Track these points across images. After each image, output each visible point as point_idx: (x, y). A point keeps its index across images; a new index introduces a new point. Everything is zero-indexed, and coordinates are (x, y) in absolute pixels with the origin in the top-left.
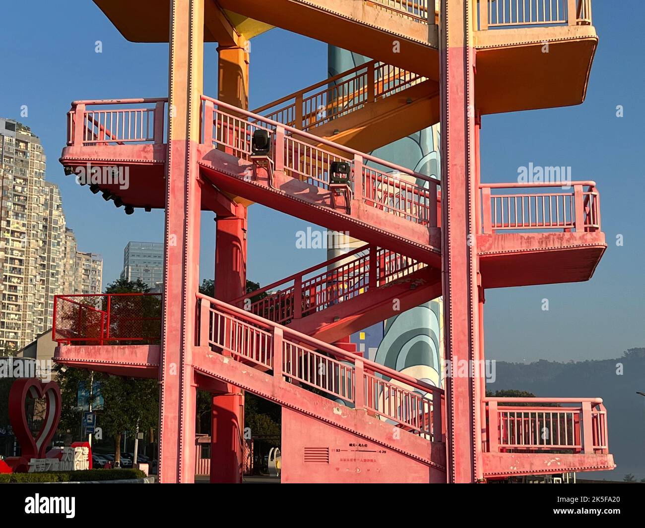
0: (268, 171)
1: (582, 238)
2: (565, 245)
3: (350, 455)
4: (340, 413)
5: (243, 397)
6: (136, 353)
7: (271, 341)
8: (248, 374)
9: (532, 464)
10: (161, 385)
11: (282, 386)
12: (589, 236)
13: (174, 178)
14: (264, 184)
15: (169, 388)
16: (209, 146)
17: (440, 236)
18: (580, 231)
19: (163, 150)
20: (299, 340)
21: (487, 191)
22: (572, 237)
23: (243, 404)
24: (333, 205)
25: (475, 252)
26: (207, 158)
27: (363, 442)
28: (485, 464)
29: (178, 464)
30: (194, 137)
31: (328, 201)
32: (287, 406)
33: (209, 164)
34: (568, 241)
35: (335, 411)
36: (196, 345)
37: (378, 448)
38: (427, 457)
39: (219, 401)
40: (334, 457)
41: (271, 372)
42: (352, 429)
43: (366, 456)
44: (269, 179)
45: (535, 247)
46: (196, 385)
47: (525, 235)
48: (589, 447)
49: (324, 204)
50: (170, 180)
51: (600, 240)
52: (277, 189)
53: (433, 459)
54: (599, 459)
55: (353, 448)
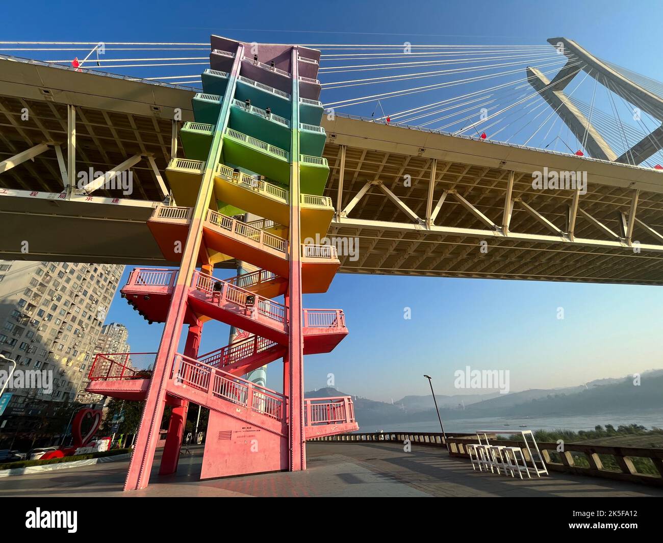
0: (219, 300)
1: (340, 329)
2: (335, 332)
3: (243, 434)
4: (239, 411)
5: (188, 408)
6: (135, 384)
7: (209, 375)
8: (195, 393)
9: (326, 430)
10: (146, 401)
11: (212, 398)
12: (343, 329)
13: (175, 300)
14: (216, 305)
15: (150, 402)
16: (194, 288)
17: (288, 329)
18: (339, 327)
19: (173, 289)
20: (224, 375)
21: (306, 311)
22: (337, 329)
23: (187, 411)
24: (245, 314)
25: (302, 334)
26: (192, 293)
27: (249, 426)
28: (306, 433)
29: (146, 448)
30: (188, 284)
31: (243, 313)
32: (214, 409)
33: (192, 295)
34: (336, 330)
35: (237, 410)
36: (170, 379)
37: (256, 429)
38: (279, 432)
39: (175, 410)
40: (234, 436)
41: (207, 392)
42: (244, 419)
43: (251, 433)
44: (219, 303)
45: (324, 333)
46: (166, 400)
47: (320, 328)
48: (348, 420)
49: (241, 313)
50: (173, 301)
51: (346, 330)
52: (221, 307)
53: (282, 432)
54: (353, 425)
55: (244, 430)
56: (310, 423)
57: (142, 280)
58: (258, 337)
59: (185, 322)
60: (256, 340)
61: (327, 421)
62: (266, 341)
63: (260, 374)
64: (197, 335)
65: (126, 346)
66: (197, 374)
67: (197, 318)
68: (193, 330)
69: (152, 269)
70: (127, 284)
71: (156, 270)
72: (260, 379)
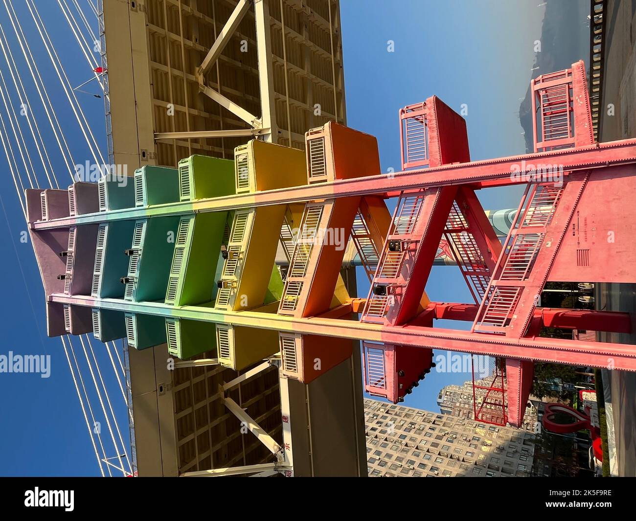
0: (397, 287)
1: (429, 109)
2: (434, 118)
3: (582, 235)
4: (550, 243)
5: (544, 308)
6: (512, 374)
7: (500, 288)
8: (524, 302)
9: (582, 114)
10: (534, 360)
11: (532, 281)
12: (429, 105)
13: (402, 340)
14: (404, 290)
15: (536, 355)
16: (385, 320)
17: (431, 188)
18: (426, 111)
19: (388, 345)
20: (500, 268)
21: (406, 166)
22: (430, 114)
23: (549, 308)
24: (415, 250)
25: (440, 167)
26: (391, 321)
27: (571, 226)
28: (584, 144)
29: (594, 353)
30: (379, 327)
31: (413, 253)
32: (547, 277)
33: (394, 321)
34: (431, 116)
35: (549, 245)
36: (505, 335)
37: (575, 217)
38: (581, 183)
39: (547, 323)
40: (584, 246)
41: (523, 288)
42: (562, 234)
43: (582, 224)
44: (401, 287)
45: (435, 134)
46: (533, 337)
47: (429, 140)
48: (568, 79)
49: (414, 255)
50: (403, 343)
51: (430, 100)
52: (407, 283)
53: (581, 179)
54: (576, 71)
55: (576, 233)
56: (569, 140)
57: (379, 381)
58: (446, 228)
59: (430, 325)
60: (450, 231)
61: (568, 113)
62: (452, 217)
63: (499, 219)
64: (447, 308)
65: (466, 386)
66: (498, 303)
67: (425, 310)
68: (440, 313)
69: (364, 372)
70: (387, 397)
71: (365, 367)
72: (506, 218)
